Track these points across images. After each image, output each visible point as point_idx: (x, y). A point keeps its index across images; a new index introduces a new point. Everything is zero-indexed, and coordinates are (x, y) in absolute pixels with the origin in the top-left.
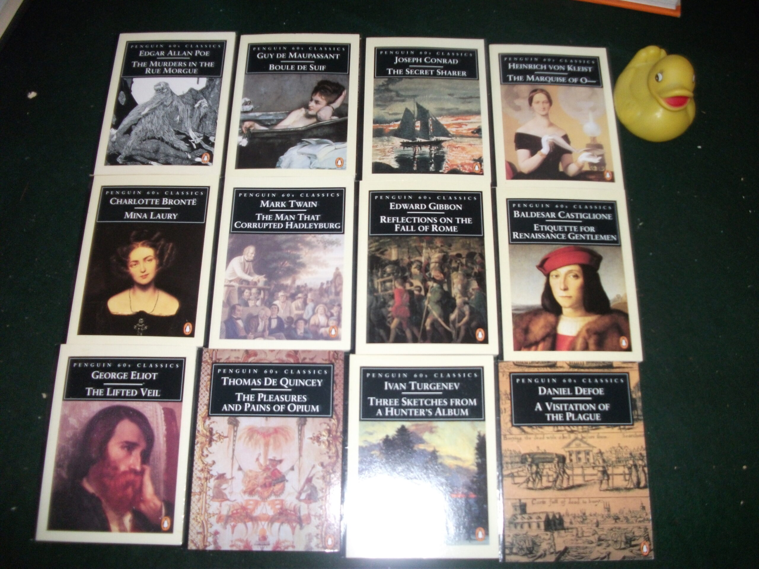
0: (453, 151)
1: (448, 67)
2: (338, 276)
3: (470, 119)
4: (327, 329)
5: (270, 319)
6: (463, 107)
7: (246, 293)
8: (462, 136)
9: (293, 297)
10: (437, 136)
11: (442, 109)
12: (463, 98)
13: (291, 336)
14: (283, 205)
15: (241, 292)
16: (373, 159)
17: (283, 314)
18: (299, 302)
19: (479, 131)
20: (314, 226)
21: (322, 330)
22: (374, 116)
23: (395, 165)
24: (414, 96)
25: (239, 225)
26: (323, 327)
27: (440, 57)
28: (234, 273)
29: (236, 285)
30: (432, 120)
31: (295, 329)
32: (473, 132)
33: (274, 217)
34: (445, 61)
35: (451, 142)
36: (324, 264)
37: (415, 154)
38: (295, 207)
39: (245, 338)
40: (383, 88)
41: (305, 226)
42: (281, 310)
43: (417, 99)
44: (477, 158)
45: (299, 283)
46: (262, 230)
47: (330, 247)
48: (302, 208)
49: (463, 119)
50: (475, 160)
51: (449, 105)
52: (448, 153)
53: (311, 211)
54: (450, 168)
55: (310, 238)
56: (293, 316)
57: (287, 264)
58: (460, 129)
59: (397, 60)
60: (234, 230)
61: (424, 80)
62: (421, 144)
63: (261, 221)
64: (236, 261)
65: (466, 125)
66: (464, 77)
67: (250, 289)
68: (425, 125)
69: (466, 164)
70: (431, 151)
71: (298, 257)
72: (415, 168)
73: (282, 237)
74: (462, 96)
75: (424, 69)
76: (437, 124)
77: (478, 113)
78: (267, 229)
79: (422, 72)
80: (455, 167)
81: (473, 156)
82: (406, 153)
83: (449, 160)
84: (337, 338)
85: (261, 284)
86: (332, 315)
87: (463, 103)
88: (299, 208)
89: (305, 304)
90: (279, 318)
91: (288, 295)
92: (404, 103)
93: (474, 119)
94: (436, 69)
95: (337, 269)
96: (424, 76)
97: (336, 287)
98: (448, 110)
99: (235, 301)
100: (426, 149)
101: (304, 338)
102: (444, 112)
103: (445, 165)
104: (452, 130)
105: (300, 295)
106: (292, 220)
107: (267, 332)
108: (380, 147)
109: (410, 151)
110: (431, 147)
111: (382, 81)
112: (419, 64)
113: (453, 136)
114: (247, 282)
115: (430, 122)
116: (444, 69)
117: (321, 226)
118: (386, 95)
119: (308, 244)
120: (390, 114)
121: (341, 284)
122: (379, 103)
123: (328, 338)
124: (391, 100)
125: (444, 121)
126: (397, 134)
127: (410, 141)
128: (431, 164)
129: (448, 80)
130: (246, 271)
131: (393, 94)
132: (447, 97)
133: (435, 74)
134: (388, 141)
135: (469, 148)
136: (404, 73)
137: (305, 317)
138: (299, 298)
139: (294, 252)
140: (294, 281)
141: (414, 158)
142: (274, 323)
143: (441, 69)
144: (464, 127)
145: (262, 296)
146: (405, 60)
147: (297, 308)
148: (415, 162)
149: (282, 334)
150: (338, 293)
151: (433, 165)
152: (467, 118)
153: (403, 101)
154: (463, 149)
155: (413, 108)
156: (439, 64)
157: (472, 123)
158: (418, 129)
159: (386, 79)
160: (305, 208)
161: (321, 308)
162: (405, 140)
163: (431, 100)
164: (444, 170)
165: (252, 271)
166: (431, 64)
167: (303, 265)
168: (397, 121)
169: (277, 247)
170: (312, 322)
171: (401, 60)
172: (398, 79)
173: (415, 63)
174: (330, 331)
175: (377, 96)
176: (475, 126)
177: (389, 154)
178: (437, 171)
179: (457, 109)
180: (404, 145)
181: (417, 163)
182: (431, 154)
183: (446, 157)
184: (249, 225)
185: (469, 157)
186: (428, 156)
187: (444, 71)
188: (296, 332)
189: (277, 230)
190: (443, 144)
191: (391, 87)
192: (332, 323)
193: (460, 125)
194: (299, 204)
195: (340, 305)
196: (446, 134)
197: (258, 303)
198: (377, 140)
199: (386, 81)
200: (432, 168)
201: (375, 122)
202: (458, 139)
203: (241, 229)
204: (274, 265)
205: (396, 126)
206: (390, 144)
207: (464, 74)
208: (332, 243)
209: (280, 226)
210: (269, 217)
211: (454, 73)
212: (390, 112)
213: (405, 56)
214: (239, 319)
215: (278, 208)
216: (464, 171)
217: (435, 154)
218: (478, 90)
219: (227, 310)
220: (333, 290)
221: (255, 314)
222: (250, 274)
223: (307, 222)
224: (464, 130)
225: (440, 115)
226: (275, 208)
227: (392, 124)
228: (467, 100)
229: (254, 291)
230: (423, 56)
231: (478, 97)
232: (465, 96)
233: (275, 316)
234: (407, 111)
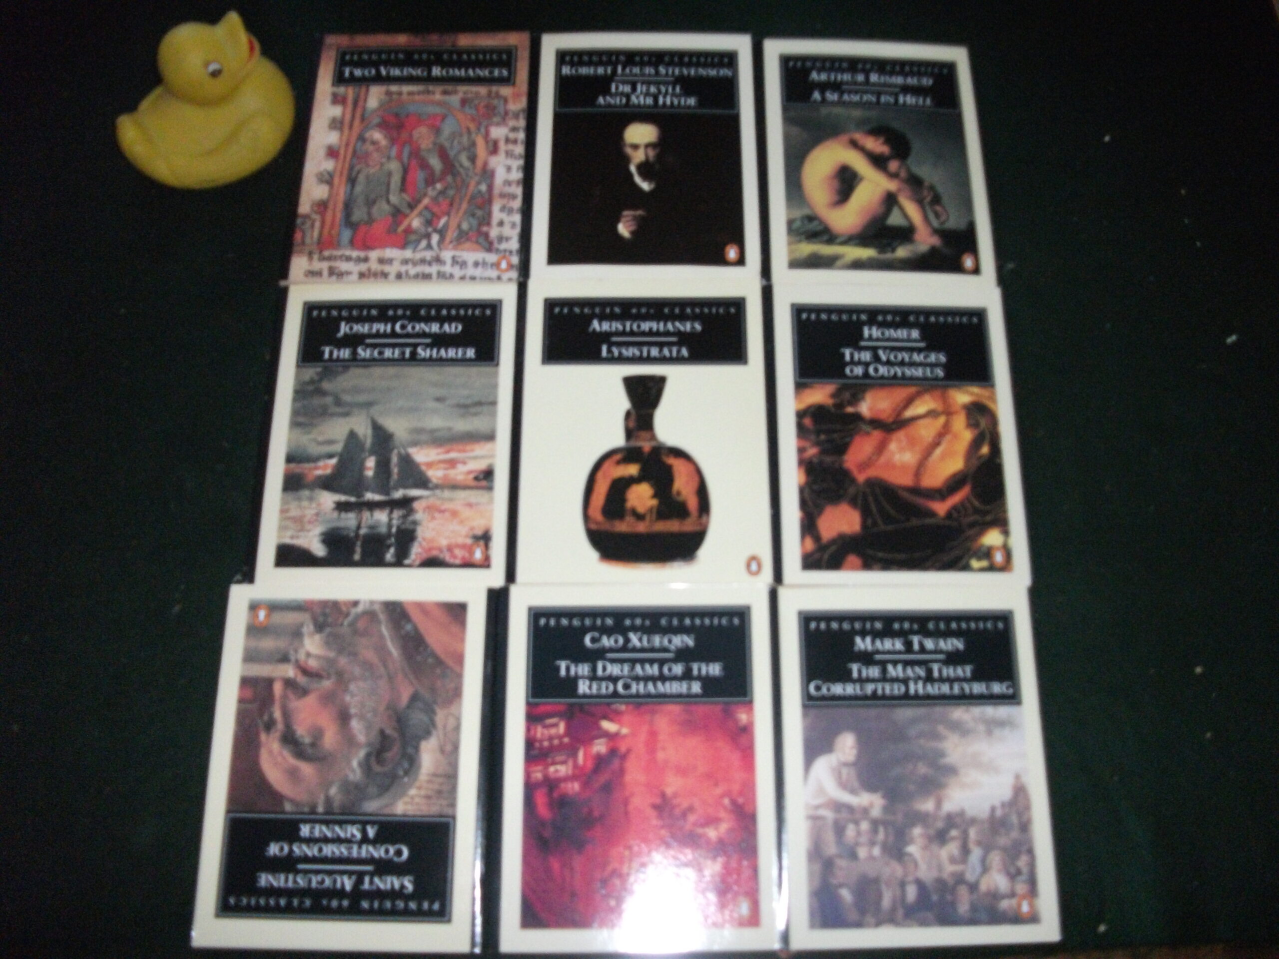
0: (433, 518)
1: (440, 341)
2: (1020, 791)
3: (472, 450)
4: (1014, 902)
5: (903, 885)
6: (462, 425)
7: (850, 832)
8: (455, 487)
9: (941, 837)
10: (405, 487)
11: (419, 431)
12: (466, 406)
13: (947, 919)
14: (899, 645)
15: (839, 830)
16: (279, 537)
17: (926, 873)
18: (953, 848)
19: (488, 474)
20: (962, 689)
21: (1005, 904)
22: (289, 446)
23: (319, 550)
24: (369, 405)
25: (818, 688)
26: (1004, 897)
27: (428, 319)
28: (821, 790)
29: (829, 814)
30: (400, 455)
31: (953, 904)
32: (476, 479)
33: (884, 671)
34: (435, 328)
35: (432, 501)
36: (990, 768)
37: (359, 527)
38: (923, 650)
39: (859, 925)
40: (311, 388)
41: (945, 689)
42: (923, 866)
43: (375, 411)
44: (479, 532)
45: (949, 807)
46: (865, 698)
47: (997, 732)
48: (936, 652)
49: (460, 451)
50: (476, 538)
51: (436, 422)
52: (425, 523)
53: (953, 658)
54: (425, 556)
55: (959, 713)
56: (945, 875)
57: (923, 769)
58: (452, 473)
59: (344, 328)
60: (809, 701)
61: (391, 370)
62: (372, 506)
63: (862, 681)
64: (823, 765)
65: (464, 463)
66: (470, 360)
67: (857, 823)
68: (383, 466)
69: (458, 546)
70: (390, 520)
71: (942, 754)
72: (357, 557)
73: (904, 714)
74: (462, 401)
75: (394, 346)
76: (407, 462)
77: (490, 437)
78: (874, 696)
79: (388, 353)
80: (435, 553)
81: (472, 529)
82: (341, 524)
83: (424, 539)
84: (1033, 918)
85: (876, 812)
86: (1019, 872)
87: (463, 416)
88: (931, 652)
89: (965, 851)
90: (920, 884)
91: (932, 832)
92: (347, 419)
93: (481, 449)
94: (415, 346)
95: (1017, 777)
96: (391, 361)
97: (1020, 815)
98: (432, 431)
99: (831, 849)
100: (381, 516)
101: (972, 921)
102: (424, 437)
103: (416, 551)
104: (435, 475)
105: (954, 833)
106: (919, 678)
107: (900, 912)
108: (294, 512)
109: (349, 520)
110: (391, 512)
111: (311, 372)
112: (385, 335)
113: (437, 487)
114: (850, 809)
115: (395, 459)
116: (431, 346)
117: (978, 688)
118: (317, 401)
119: (957, 727)
120: (320, 443)
121: (1028, 807)
122: (301, 419)
123: (1016, 919)
124: (324, 413)
125: (421, 456)
126: (328, 484)
127: (353, 499)
128: (389, 547)
129: (437, 369)
130: (843, 785)
131: (329, 400)
132: (432, 404)
133: (414, 355)
134: (311, 499)
135: (466, 513)
136: (354, 357)
137: (970, 877)
138: (953, 839)
139: (933, 744)
140: (939, 804)
141: (357, 536)
142: (912, 893)
143: (427, 345)
144: (461, 468)
145: (881, 836)
146: (359, 328)
147: (953, 860)
148: (359, 543)
149: (929, 915)
150: (1025, 827)
151: (392, 550)
152: (468, 448)
153: (346, 414)
154: (454, 514)
155: (364, 430)
156: (424, 335)
157: (475, 458)
158: (370, 473)
159: (319, 370)
160: (941, 652)
161: (996, 858)
162: (343, 498)
163: (400, 411)
164: (414, 561)
165: (856, 784)
166: (408, 336)
167: (952, 771)
168: (330, 456)
169: (899, 735)
170: (983, 887)
171: (351, 328)
172: (340, 369)
173: (378, 335)
174: (1019, 906)
175: (299, 405)
176: (481, 465)
177: (308, 527)
178: (399, 563)
179: (450, 429)
180: (341, 507)
181: (363, 547)
182: (390, 526)
183: (420, 532)
184: (838, 689)
185: (464, 530)
186: (383, 530)
187: (431, 350)
188: (955, 909)
189: (893, 698)
190: (416, 505)
191: (326, 385)
192: (1021, 888)
193: (452, 463)
194: (929, 644)
195: (1030, 852)
196: (423, 482)
197: (876, 851)
198: (290, 496)
199: (318, 374)
200: (390, 556)
201: (290, 459)
202: (447, 494)
203: (823, 698)
204: (896, 771)
205: (327, 467)
206: (314, 505)
207: (471, 353)
208: (1002, 724)
209: (898, 689)
210: (874, 672)
211: (451, 353)
212: (320, 439)
213: (360, 320)
214: (841, 886)
215: (889, 652)
216: (451, 561)
217: (398, 527)
218: (495, 386)
219: (817, 867)
220: (1014, 819)
221: (872, 874)
222: (853, 792)
223: (951, 681)
224: (460, 473)
225: (415, 444)
226: (884, 653)
227: (321, 463)
228: (473, 410)
229: (865, 826)
230: (394, 320)
231: (494, 403)
232: (469, 401)
233: (910, 878)
234: (352, 435)
